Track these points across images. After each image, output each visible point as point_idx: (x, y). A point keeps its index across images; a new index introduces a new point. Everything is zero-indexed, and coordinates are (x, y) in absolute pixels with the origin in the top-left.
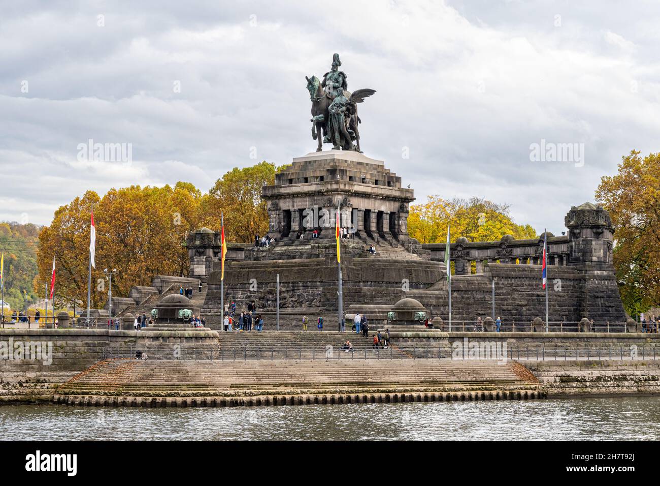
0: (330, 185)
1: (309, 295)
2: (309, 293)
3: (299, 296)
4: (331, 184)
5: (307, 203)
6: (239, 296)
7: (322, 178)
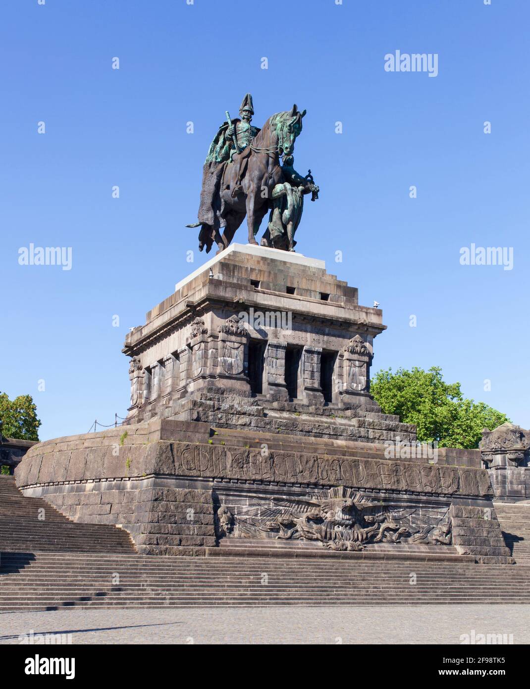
0: (364, 314)
1: (418, 519)
2: (419, 514)
4: (367, 313)
6: (245, 508)
7: (324, 297)
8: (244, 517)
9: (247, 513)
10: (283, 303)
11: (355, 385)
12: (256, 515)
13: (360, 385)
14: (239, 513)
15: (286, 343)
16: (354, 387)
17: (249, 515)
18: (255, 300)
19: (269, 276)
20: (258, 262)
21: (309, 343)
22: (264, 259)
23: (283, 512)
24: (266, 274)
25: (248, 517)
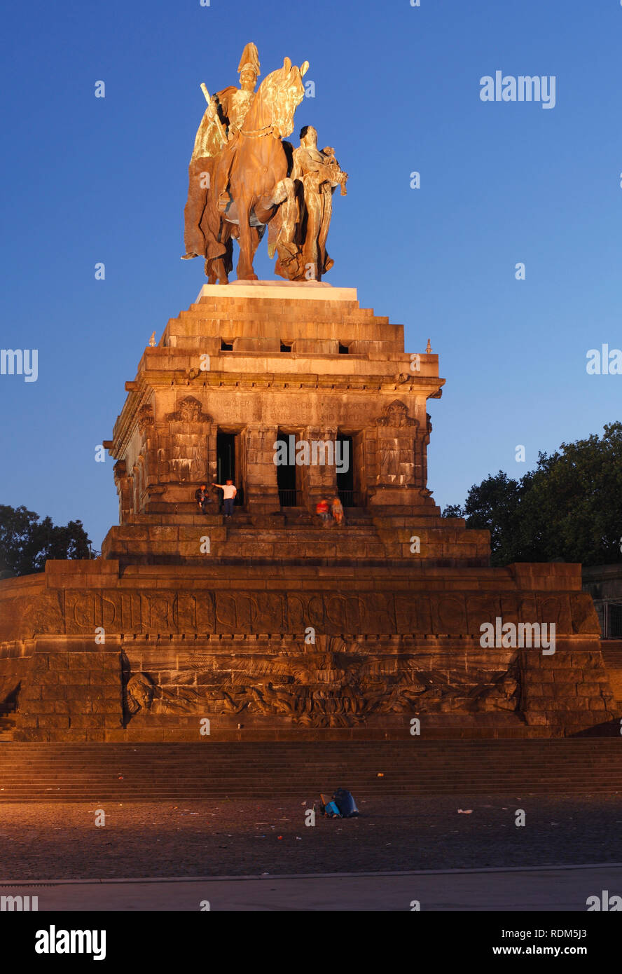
1: (461, 676)
2: (463, 668)
3: (422, 678)
5: (313, 412)
6: (173, 674)
7: (345, 347)
8: (173, 686)
9: (176, 680)
10: (265, 367)
11: (393, 477)
12: (191, 682)
13: (402, 476)
14: (165, 680)
15: (277, 426)
16: (393, 479)
17: (179, 683)
18: (220, 369)
19: (251, 328)
20: (240, 309)
21: (314, 421)
22: (252, 301)
23: (233, 676)
24: (246, 326)
25: (178, 685)
